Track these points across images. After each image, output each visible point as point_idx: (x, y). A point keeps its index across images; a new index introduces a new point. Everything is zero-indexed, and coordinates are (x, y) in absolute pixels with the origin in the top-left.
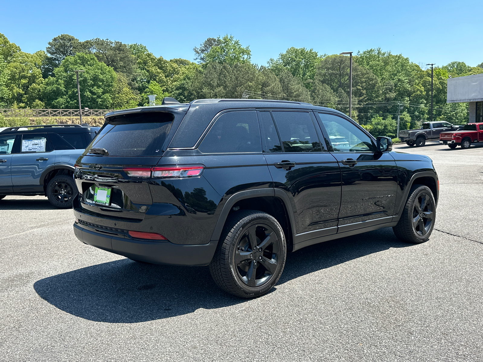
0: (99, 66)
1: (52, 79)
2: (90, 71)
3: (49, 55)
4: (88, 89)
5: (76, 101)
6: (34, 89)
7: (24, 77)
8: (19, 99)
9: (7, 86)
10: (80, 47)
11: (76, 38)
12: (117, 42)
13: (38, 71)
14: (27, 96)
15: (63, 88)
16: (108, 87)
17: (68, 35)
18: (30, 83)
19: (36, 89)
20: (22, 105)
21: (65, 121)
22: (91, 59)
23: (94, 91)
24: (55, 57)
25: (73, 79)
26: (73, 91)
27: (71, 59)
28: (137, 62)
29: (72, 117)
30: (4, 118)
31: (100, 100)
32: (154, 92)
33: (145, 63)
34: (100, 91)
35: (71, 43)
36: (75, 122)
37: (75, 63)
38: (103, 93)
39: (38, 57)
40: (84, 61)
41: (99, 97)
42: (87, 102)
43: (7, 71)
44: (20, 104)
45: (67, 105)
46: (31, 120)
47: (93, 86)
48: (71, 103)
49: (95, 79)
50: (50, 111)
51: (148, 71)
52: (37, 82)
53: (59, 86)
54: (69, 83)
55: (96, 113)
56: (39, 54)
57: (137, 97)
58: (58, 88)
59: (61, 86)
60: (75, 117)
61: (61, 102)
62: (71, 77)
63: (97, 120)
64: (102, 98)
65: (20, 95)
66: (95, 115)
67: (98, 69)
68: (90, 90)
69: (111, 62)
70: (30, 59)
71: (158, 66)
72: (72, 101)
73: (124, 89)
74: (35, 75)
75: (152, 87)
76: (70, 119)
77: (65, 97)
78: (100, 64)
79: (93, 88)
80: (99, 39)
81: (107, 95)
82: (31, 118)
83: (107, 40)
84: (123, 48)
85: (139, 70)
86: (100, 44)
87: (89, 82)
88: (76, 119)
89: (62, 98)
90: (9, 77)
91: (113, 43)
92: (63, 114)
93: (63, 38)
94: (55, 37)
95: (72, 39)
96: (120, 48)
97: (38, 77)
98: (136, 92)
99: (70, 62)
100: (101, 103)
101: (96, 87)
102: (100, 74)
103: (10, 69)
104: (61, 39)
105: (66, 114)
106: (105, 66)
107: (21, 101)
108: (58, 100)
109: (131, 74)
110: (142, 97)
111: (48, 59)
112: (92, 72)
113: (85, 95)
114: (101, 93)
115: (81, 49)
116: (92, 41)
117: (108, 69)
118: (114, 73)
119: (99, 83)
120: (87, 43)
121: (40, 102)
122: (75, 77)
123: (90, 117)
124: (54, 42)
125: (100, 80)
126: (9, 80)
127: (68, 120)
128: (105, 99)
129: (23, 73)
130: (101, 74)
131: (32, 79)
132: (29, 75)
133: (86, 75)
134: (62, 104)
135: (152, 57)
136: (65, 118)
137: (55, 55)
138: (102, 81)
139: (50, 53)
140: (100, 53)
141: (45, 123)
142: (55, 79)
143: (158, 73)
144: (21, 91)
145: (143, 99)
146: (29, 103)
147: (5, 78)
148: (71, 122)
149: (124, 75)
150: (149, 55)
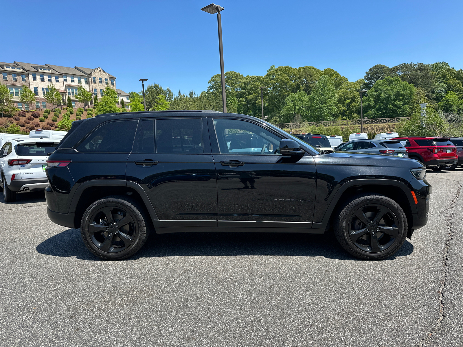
0: (401, 84)
1: (366, 98)
2: (394, 90)
3: (366, 81)
4: (391, 103)
5: (381, 112)
6: (354, 106)
7: (348, 99)
8: (343, 114)
9: (336, 105)
10: (388, 72)
11: (386, 66)
12: (419, 64)
13: (357, 93)
14: (349, 111)
15: (372, 104)
16: (408, 100)
17: (380, 65)
18: (351, 102)
19: (355, 106)
20: (345, 117)
21: (367, 127)
22: (396, 80)
23: (396, 104)
24: (370, 82)
25: (381, 97)
26: (380, 105)
27: (380, 82)
28: (437, 77)
29: (372, 125)
30: (324, 127)
31: (400, 110)
32: (450, 100)
33: (444, 77)
34: (401, 103)
35: (382, 71)
36: (374, 128)
37: (383, 84)
38: (403, 105)
39: (358, 84)
40: (390, 82)
41: (399, 108)
42: (390, 112)
43: (337, 96)
44: (344, 117)
45: (375, 116)
46: (342, 128)
47: (395, 100)
48: (377, 114)
49: (397, 95)
50: (356, 121)
51: (446, 83)
52: (356, 101)
53: (370, 102)
54: (377, 99)
55: (391, 121)
56: (358, 82)
57: (433, 105)
58: (369, 104)
59: (371, 102)
60: (374, 124)
61: (370, 114)
62: (379, 95)
63: (391, 126)
64: (402, 109)
65: (344, 111)
66: (390, 122)
67: (401, 87)
68: (393, 103)
69: (413, 81)
70: (353, 86)
71: (457, 78)
72: (378, 112)
73: (422, 100)
74: (355, 96)
75: (449, 96)
76: (370, 126)
77: (373, 110)
78: (403, 83)
79: (395, 101)
80: (404, 64)
81: (406, 106)
82: (342, 127)
83: (411, 64)
84: (424, 67)
85: (437, 84)
86: (405, 67)
87: (392, 98)
88: (375, 126)
89: (371, 111)
90: (337, 100)
91: (416, 65)
92: (366, 123)
93: (377, 67)
94: (371, 68)
95: (384, 67)
96: (422, 68)
97: (357, 98)
98: (432, 101)
99: (379, 84)
100: (400, 112)
101: (397, 101)
102: (401, 91)
103: (338, 94)
104: (375, 69)
105: (368, 122)
106: (407, 84)
107: (344, 115)
108: (368, 113)
109: (429, 88)
110: (439, 105)
111: (365, 84)
112: (395, 90)
113: (388, 108)
114: (401, 105)
115: (389, 73)
116: (399, 66)
117: (409, 86)
118: (414, 89)
119: (400, 97)
120: (394, 68)
121: (357, 115)
122: (382, 95)
123: (386, 124)
124: (370, 71)
125: (401, 95)
126: (337, 101)
127: (368, 127)
128: (404, 109)
129: (347, 96)
130: (403, 91)
131: (353, 100)
132: (351, 97)
133: (390, 93)
134: (371, 115)
135: (451, 71)
136: (366, 125)
137: (370, 80)
138: (403, 95)
139: (366, 80)
140: (405, 74)
141: (352, 129)
142: (368, 97)
143: (456, 83)
144: (345, 109)
145: (439, 107)
146: (350, 117)
147: (335, 101)
148: (371, 128)
149: (423, 89)
150: (449, 70)
